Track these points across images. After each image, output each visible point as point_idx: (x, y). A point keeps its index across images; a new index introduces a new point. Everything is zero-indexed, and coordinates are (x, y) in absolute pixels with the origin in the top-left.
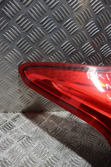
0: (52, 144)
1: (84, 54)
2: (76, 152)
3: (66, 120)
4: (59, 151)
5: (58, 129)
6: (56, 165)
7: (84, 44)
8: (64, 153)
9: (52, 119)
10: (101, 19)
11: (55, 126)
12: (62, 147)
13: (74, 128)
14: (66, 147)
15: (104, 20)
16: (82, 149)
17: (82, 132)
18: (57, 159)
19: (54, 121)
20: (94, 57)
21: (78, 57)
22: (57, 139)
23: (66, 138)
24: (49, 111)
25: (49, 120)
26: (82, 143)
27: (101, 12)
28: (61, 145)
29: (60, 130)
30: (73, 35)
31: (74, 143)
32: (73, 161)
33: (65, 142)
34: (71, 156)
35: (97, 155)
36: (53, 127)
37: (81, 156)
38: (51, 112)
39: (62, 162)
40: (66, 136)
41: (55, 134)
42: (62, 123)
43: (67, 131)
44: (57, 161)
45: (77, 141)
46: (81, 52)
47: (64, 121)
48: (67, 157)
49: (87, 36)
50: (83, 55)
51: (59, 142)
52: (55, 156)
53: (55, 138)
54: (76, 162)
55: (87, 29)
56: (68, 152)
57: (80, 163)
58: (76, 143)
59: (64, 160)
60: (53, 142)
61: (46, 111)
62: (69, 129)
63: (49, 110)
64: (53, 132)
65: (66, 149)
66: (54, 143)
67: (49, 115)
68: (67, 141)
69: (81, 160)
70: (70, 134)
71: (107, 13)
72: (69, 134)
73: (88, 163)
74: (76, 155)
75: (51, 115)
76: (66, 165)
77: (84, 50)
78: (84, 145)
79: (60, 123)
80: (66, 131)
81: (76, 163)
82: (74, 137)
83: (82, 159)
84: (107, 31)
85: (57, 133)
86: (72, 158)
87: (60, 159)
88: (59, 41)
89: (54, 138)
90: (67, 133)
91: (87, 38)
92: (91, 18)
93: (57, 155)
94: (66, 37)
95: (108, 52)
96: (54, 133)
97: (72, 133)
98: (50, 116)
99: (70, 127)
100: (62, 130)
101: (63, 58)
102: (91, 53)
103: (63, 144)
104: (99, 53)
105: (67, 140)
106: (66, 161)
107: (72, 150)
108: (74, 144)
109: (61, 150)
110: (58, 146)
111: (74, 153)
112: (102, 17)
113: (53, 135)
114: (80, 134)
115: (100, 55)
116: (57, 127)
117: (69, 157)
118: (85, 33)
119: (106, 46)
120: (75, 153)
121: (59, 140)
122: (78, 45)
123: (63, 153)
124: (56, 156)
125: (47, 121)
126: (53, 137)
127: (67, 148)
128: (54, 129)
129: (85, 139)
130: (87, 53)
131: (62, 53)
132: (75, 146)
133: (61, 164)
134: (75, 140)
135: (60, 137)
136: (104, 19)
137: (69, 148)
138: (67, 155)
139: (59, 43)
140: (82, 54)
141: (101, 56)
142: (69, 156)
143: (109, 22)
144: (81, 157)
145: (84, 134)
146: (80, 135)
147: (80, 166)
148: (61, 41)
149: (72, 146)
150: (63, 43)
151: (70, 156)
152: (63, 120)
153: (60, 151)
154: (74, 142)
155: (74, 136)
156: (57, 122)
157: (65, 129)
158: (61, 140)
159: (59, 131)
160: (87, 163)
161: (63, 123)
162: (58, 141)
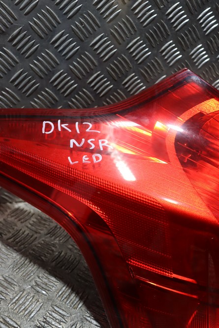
0: (4, 259)
1: (57, 92)
2: (47, 270)
3: (39, 216)
4: (15, 270)
5: (21, 232)
6: (6, 293)
7: (54, 74)
8: (23, 273)
9: (12, 217)
10: (80, 26)
11: (16, 228)
12: (23, 262)
13: (52, 228)
14: (30, 263)
15: (85, 27)
16: (59, 265)
17: (65, 236)
18: (9, 283)
19: (16, 219)
20: (79, 96)
21: (47, 97)
22: (15, 250)
23: (34, 248)
24: (11, 203)
25: (8, 217)
26: (63, 254)
27: (78, 14)
28: (21, 259)
29: (25, 233)
30: (30, 58)
31: (47, 255)
32: (38, 285)
33: (29, 253)
34: (37, 277)
35: (86, 272)
36: (12, 230)
37: (55, 276)
38: (14, 203)
39: (17, 289)
40: (33, 243)
41: (14, 241)
42: (31, 222)
43: (38, 234)
44: (7, 286)
45: (53, 251)
46: (51, 88)
47: (37, 219)
48: (28, 278)
49: (57, 58)
50: (55, 94)
51: (17, 255)
52: (5, 279)
53: (13, 248)
54: (44, 286)
55: (56, 45)
56: (32, 271)
57: (51, 287)
58: (50, 254)
59: (21, 285)
60: (8, 254)
61: (4, 203)
62: (41, 232)
63: (10, 201)
64: (11, 238)
65: (30, 265)
66: (9, 258)
67: (9, 208)
68: (34, 253)
69: (54, 282)
70: (43, 240)
71: (89, 15)
72: (41, 240)
73: (66, 288)
74: (46, 275)
75: (13, 208)
76: (23, 293)
77: (55, 84)
78: (64, 257)
79: (27, 222)
80: (36, 236)
81: (43, 288)
82: (50, 244)
83: (56, 281)
84: (96, 47)
85: (17, 240)
86: (38, 280)
87: (15, 283)
88: (4, 70)
89: (11, 249)
90: (37, 239)
91: (58, 62)
92: (59, 25)
93: (11, 277)
94: (17, 63)
95: (103, 86)
96: (12, 240)
97: (46, 238)
98: (10, 211)
99: (44, 229)
100: (28, 233)
101: (18, 101)
102: (71, 89)
103: (25, 258)
104: (86, 89)
105: (34, 250)
106: (26, 286)
107: (41, 268)
108: (46, 257)
109: (19, 268)
110: (16, 262)
111: (43, 271)
112: (81, 23)
113: (9, 243)
114: (61, 238)
115: (89, 92)
116: (20, 229)
117: (32, 279)
118: (52, 53)
119: (99, 74)
120: (45, 272)
121: (18, 251)
122: (43, 76)
123: (21, 273)
124: (7, 278)
125: (4, 220)
126: (8, 247)
127: (32, 263)
128: (14, 232)
129: (70, 247)
130: (63, 90)
131: (14, 92)
132: (47, 259)
133: (14, 292)
134: (50, 250)
135: (22, 246)
136: (85, 25)
137: (35, 263)
138: (30, 276)
139: (6, 74)
140: (53, 92)
141: (91, 93)
142: (32, 277)
143: (95, 30)
144: (55, 278)
145: (68, 239)
146: (61, 241)
147: (49, 292)
148: (9, 70)
149: (42, 260)
150: (14, 74)
151: (34, 278)
152: (34, 216)
153: (17, 270)
154: (47, 253)
155: (49, 242)
156: (22, 220)
157: (34, 231)
158: (23, 250)
159: (23, 235)
160: (64, 287)
161: (33, 221)
162: (18, 253)
